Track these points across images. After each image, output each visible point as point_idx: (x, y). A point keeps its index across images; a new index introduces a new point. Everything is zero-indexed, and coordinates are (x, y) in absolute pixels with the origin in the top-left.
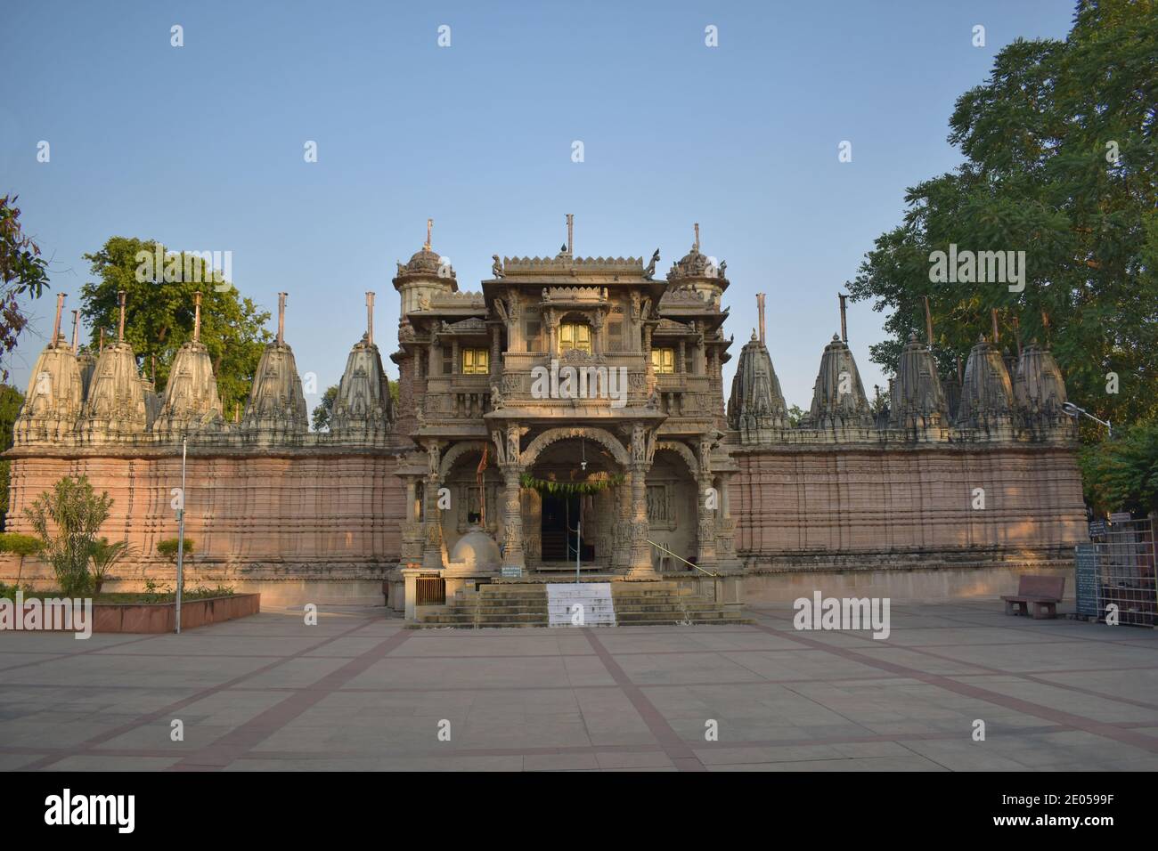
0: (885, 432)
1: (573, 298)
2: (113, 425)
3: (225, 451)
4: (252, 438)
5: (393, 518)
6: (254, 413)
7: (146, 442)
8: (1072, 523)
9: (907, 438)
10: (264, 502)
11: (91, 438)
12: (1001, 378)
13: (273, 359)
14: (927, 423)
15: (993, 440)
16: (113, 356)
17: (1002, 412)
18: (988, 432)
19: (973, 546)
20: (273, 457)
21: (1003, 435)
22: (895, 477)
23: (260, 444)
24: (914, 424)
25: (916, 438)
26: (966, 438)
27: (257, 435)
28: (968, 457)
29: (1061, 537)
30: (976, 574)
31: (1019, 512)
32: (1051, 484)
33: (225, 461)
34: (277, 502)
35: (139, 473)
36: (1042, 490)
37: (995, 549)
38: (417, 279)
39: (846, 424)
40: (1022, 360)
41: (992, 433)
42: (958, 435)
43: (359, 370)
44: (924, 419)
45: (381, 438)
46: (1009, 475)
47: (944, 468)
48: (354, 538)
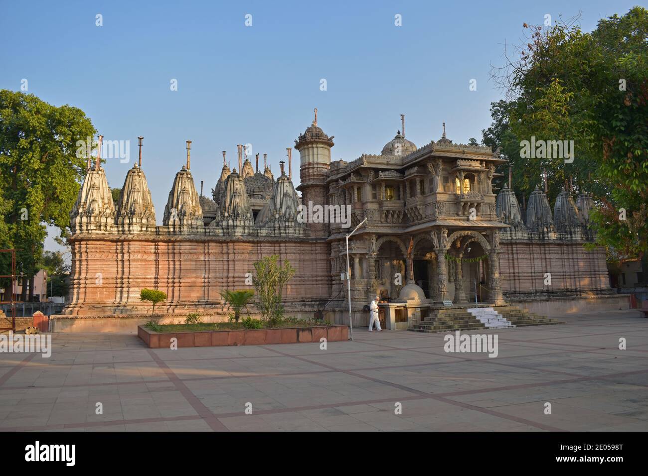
0: (531, 234)
1: (470, 166)
2: (144, 221)
3: (214, 238)
4: (231, 231)
5: (309, 277)
6: (230, 216)
7: (164, 232)
8: (604, 278)
9: (539, 237)
10: (240, 268)
11: (131, 228)
12: (575, 209)
13: (237, 184)
14: (549, 230)
15: (574, 239)
16: (137, 177)
17: (577, 225)
18: (571, 235)
19: (567, 289)
20: (244, 242)
21: (578, 237)
22: (536, 256)
23: (236, 234)
24: (543, 230)
25: (544, 237)
26: (563, 238)
27: (234, 229)
28: (564, 247)
29: (600, 285)
30: (573, 302)
31: (584, 273)
32: (596, 260)
33: (215, 244)
34: (247, 268)
35: (163, 251)
36: (592, 263)
37: (576, 291)
38: (317, 143)
39: (517, 229)
40: (579, 201)
41: (573, 236)
42: (559, 236)
43: (286, 193)
44: (547, 228)
45: (301, 232)
46: (580, 256)
47: (556, 252)
48: (291, 288)
